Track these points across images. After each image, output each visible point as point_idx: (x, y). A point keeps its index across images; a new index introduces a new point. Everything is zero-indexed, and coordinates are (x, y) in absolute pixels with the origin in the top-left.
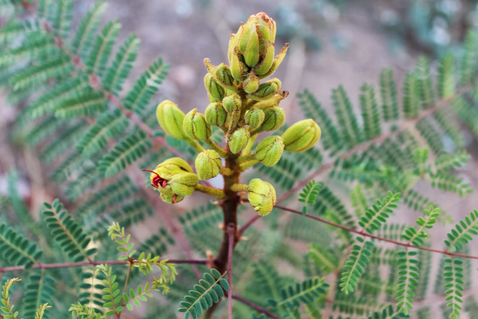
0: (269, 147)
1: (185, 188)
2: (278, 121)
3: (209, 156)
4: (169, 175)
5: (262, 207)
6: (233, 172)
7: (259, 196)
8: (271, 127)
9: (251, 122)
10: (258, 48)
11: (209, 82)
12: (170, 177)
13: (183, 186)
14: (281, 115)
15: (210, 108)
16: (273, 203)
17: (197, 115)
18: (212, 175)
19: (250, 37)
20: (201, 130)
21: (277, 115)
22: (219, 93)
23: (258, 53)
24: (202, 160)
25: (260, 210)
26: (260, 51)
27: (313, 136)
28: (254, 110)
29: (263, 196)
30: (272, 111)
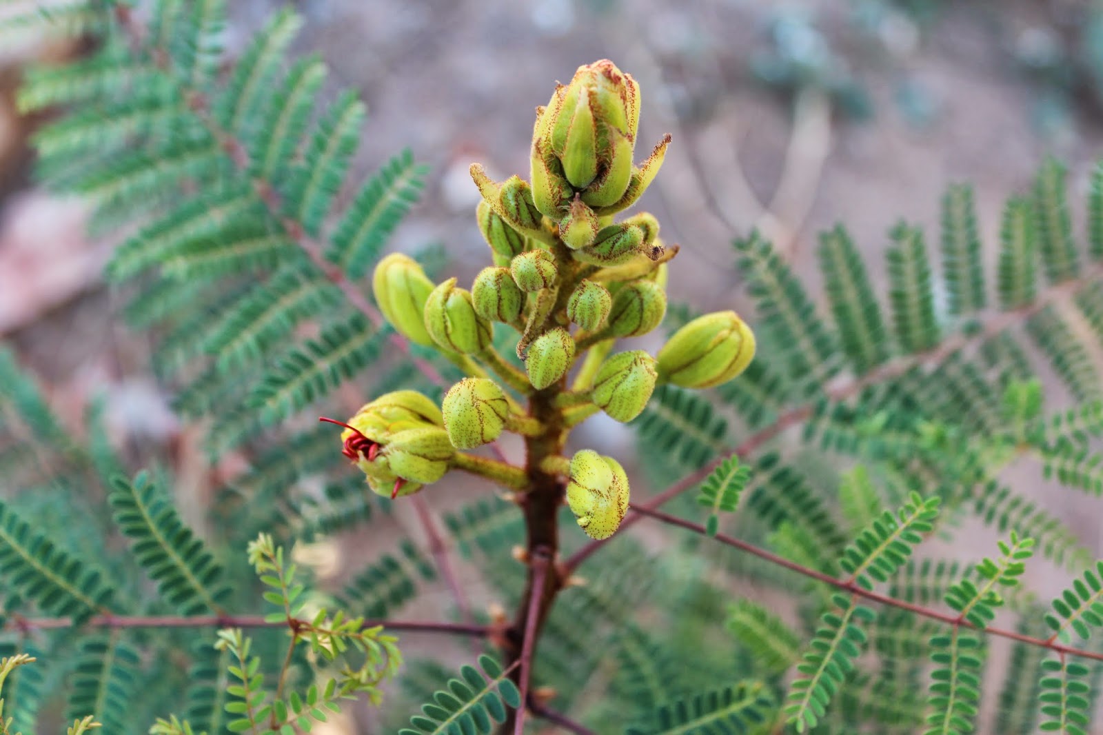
0: (619, 377)
1: (423, 465)
2: (647, 314)
3: (474, 393)
4: (386, 433)
5: (593, 521)
6: (545, 428)
7: (587, 493)
8: (631, 329)
9: (578, 316)
10: (594, 144)
11: (486, 217)
12: (387, 438)
13: (416, 460)
14: (655, 302)
15: (484, 281)
16: (621, 512)
17: (455, 294)
18: (482, 437)
19: (575, 118)
20: (466, 330)
21: (644, 302)
22: (511, 244)
23: (595, 156)
24: (458, 402)
25: (589, 527)
26: (597, 151)
27: (735, 352)
28: (585, 289)
29: (595, 495)
30: (633, 291)
